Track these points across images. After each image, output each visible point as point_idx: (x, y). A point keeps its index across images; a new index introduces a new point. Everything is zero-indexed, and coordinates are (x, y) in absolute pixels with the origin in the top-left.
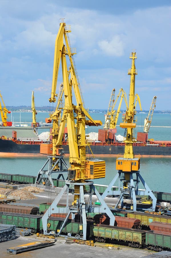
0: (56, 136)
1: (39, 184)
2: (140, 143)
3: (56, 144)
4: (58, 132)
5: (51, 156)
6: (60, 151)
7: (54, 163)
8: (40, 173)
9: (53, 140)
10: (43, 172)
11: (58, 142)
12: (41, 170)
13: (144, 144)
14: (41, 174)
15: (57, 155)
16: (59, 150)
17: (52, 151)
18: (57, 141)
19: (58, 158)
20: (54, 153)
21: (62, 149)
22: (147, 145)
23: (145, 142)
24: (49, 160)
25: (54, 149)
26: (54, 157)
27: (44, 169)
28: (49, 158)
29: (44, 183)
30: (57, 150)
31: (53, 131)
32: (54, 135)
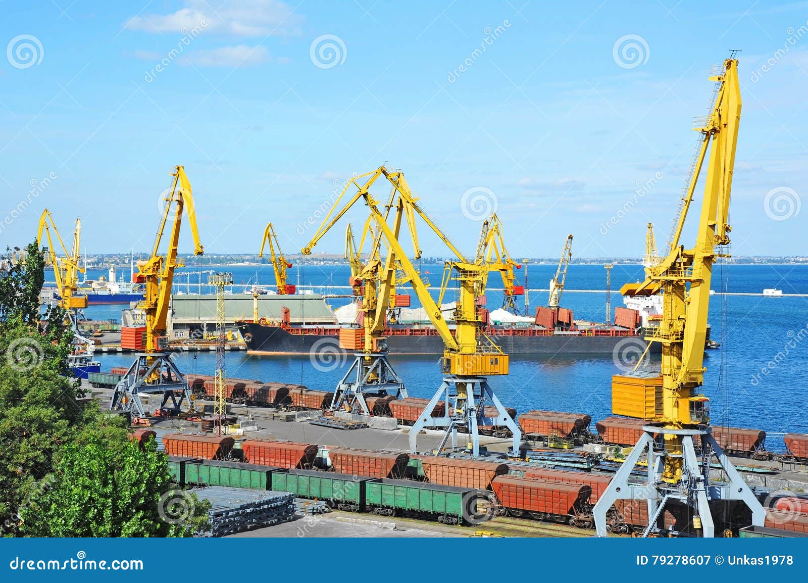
0: (372, 313)
1: (338, 410)
2: (541, 328)
3: (372, 330)
4: (375, 303)
5: (362, 353)
6: (380, 342)
7: (369, 367)
8: (341, 389)
9: (366, 319)
10: (346, 385)
11: (376, 324)
12: (341, 382)
13: (550, 331)
14: (342, 391)
15: (374, 350)
16: (377, 340)
17: (364, 343)
18: (373, 323)
19: (377, 357)
20: (367, 346)
21: (384, 340)
22: (556, 332)
23: (551, 327)
24: (358, 361)
25: (368, 338)
26: (368, 355)
27: (348, 381)
28: (358, 358)
29: (348, 408)
30: (375, 340)
31: (365, 302)
32: (366, 310)
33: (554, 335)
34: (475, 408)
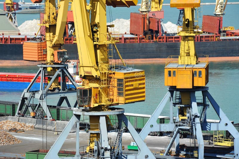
0: (52, 28)
1: (23, 116)
2: (207, 35)
3: (53, 43)
4: (55, 19)
5: (45, 64)
6: (61, 55)
7: (51, 77)
8: (25, 96)
9: (48, 35)
10: (31, 93)
11: (56, 38)
12: (25, 91)
13: (216, 37)
14: (26, 98)
15: (56, 62)
16: (58, 52)
17: (46, 55)
18: (54, 37)
19: (58, 68)
20: (49, 58)
21: (64, 52)
22: (222, 38)
23: (217, 33)
24: (41, 71)
25: (50, 51)
26: (50, 66)
27: (33, 89)
28: (41, 69)
29: (32, 114)
30: (56, 53)
31: (46, 17)
32: (47, 25)
33: (219, 40)
34: (199, 115)
